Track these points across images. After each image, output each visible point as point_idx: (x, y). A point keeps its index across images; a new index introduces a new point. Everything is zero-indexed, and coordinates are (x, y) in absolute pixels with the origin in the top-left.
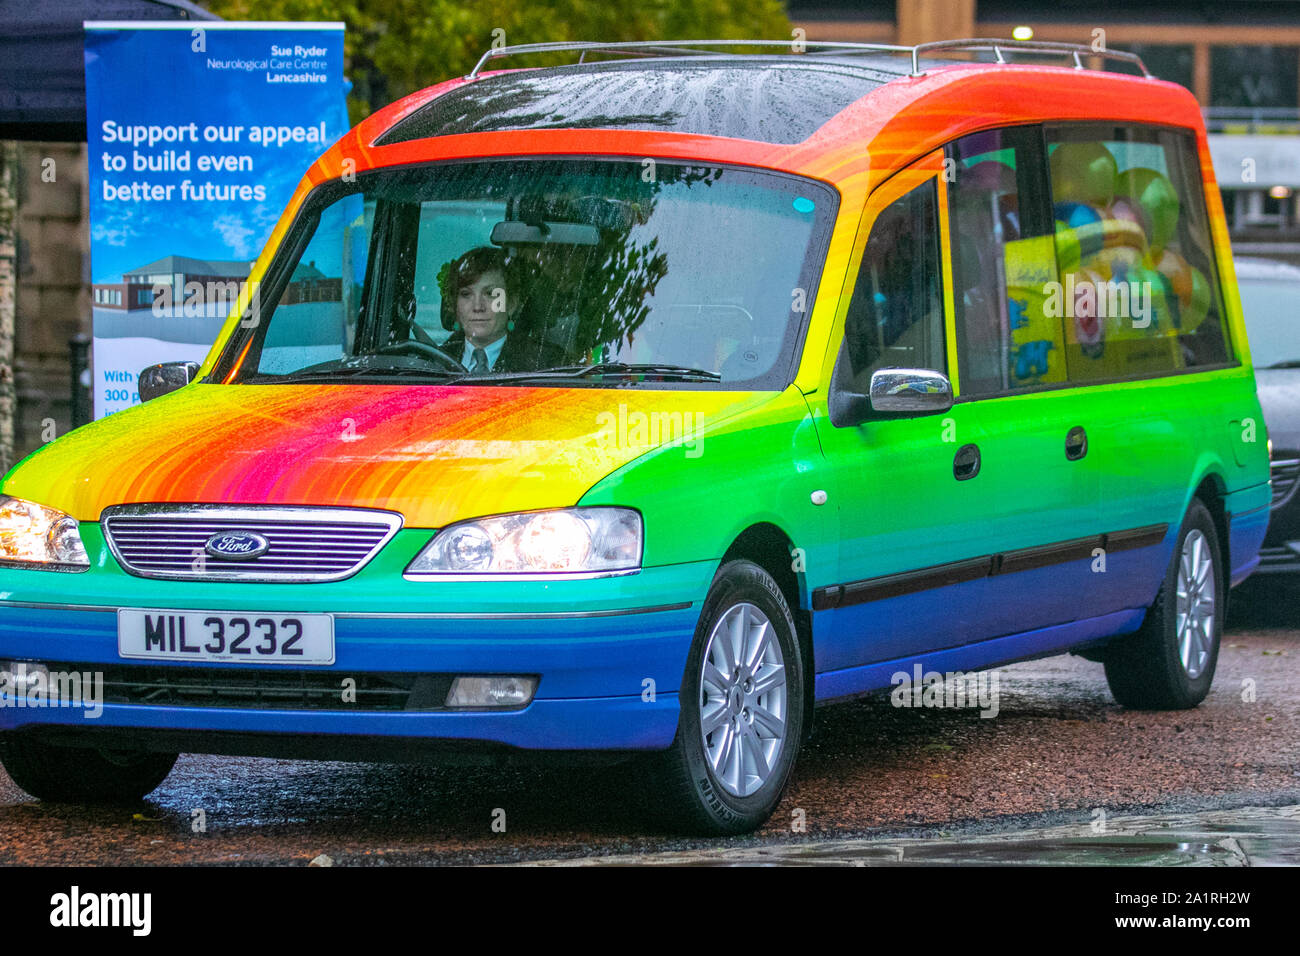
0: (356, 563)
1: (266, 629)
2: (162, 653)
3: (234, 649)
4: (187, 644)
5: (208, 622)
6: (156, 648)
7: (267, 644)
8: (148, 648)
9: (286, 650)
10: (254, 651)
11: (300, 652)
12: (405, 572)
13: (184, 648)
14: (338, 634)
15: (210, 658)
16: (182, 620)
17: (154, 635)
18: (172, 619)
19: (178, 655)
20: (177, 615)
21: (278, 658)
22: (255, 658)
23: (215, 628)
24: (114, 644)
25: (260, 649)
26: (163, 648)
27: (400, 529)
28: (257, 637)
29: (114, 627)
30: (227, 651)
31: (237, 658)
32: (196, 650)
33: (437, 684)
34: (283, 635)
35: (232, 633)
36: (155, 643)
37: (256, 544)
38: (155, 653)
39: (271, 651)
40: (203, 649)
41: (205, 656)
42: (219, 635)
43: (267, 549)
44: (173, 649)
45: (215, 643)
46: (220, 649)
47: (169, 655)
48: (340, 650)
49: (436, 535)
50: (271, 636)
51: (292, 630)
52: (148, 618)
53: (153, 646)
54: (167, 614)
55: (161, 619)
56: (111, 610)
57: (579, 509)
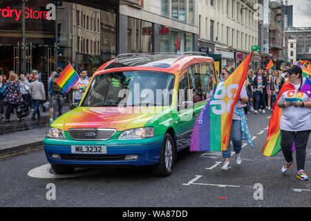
0: (109, 137)
4: (83, 151)
5: (86, 147)
7: (96, 151)
9: (99, 151)
11: (101, 152)
12: (117, 138)
14: (107, 149)
15: (86, 153)
16: (82, 147)
17: (77, 149)
18: (80, 147)
19: (81, 153)
21: (97, 153)
22: (94, 153)
24: (70, 151)
27: (116, 132)
28: (94, 150)
29: (70, 148)
31: (91, 153)
33: (122, 156)
34: (98, 149)
35: (90, 149)
37: (93, 134)
38: (77, 152)
42: (88, 149)
43: (95, 135)
48: (108, 151)
49: (122, 132)
50: (96, 149)
51: (100, 148)
52: (76, 147)
55: (78, 147)
56: (70, 146)
57: (144, 127)
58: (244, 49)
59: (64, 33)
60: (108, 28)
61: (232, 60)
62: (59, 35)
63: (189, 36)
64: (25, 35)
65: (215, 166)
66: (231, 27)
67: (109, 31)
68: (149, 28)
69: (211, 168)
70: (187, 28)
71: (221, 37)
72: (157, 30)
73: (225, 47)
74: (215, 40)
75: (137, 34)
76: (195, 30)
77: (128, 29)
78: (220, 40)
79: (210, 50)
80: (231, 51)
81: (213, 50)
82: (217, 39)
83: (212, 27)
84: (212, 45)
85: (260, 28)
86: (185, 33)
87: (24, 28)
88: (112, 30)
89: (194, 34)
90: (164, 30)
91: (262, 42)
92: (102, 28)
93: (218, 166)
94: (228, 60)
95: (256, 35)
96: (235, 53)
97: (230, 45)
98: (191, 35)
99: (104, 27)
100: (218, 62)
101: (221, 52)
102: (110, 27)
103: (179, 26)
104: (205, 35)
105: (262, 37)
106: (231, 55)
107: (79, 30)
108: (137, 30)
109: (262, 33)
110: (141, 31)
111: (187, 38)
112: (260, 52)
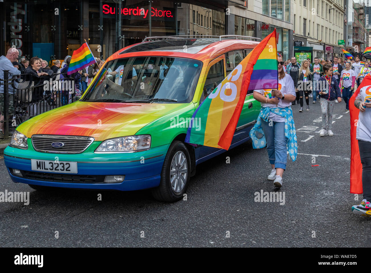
0: (83, 149)
1: (62, 165)
2: (40, 170)
3: (55, 170)
4: (45, 168)
5: (50, 163)
6: (39, 168)
7: (62, 169)
8: (37, 168)
9: (67, 170)
10: (60, 170)
11: (70, 170)
12: (94, 151)
13: (45, 169)
14: (78, 166)
15: (50, 171)
16: (44, 162)
18: (42, 162)
19: (44, 170)
20: (43, 161)
21: (65, 172)
22: (60, 172)
23: (51, 164)
24: (31, 167)
25: (61, 170)
26: (40, 169)
27: (94, 141)
28: (60, 167)
29: (31, 163)
30: (54, 170)
31: (56, 172)
32: (47, 169)
33: (101, 178)
34: (66, 166)
35: (55, 166)
36: (39, 167)
37: (62, 145)
39: (63, 170)
40: (49, 169)
41: (49, 171)
42: (52, 166)
43: (64, 146)
44: (43, 169)
45: (51, 168)
46: (53, 169)
47: (42, 170)
48: (78, 170)
49: (102, 142)
50: (63, 167)
51: (68, 165)
52: (37, 162)
53: (38, 168)
54: (41, 161)
55: (40, 162)
56: (30, 159)
57: (136, 136)
58: (331, 43)
59: (183, 29)
60: (218, 25)
61: (322, 52)
62: (179, 30)
63: (285, 32)
64: (151, 30)
65: (309, 139)
66: (321, 24)
67: (219, 27)
68: (252, 25)
69: (305, 141)
70: (284, 25)
71: (312, 32)
72: (259, 26)
73: (315, 41)
74: (307, 35)
75: (243, 30)
76: (291, 27)
77: (235, 26)
78: (311, 35)
79: (303, 43)
80: (321, 44)
81: (306, 43)
82: (309, 35)
83: (305, 24)
84: (305, 39)
85: (345, 25)
86: (282, 29)
87: (150, 24)
88: (222, 26)
89: (289, 30)
90: (265, 27)
91: (347, 37)
92: (214, 25)
93: (311, 139)
94: (318, 52)
95: (342, 31)
96: (324, 46)
97: (320, 39)
98: (287, 30)
99: (215, 24)
100: (310, 53)
101: (312, 45)
102: (220, 24)
103: (278, 24)
104: (299, 31)
105: (347, 33)
106: (320, 48)
107: (195, 27)
108: (243, 27)
109: (347, 29)
110: (245, 27)
111: (284, 34)
112: (345, 46)
